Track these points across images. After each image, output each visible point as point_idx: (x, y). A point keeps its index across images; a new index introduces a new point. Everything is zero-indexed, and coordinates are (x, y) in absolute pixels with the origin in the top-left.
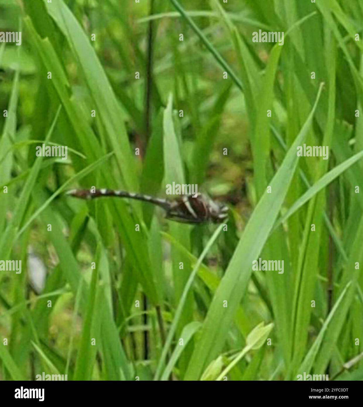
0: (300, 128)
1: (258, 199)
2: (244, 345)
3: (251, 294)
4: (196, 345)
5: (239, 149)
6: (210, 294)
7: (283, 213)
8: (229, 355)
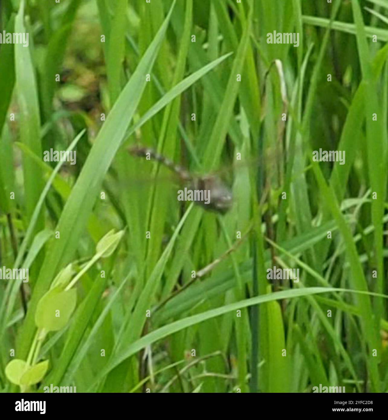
0: (152, 37)
1: (112, 105)
2: (94, 253)
3: (102, 201)
4: (48, 253)
5: (93, 54)
6: (61, 203)
7: (136, 121)
8: (80, 264)
